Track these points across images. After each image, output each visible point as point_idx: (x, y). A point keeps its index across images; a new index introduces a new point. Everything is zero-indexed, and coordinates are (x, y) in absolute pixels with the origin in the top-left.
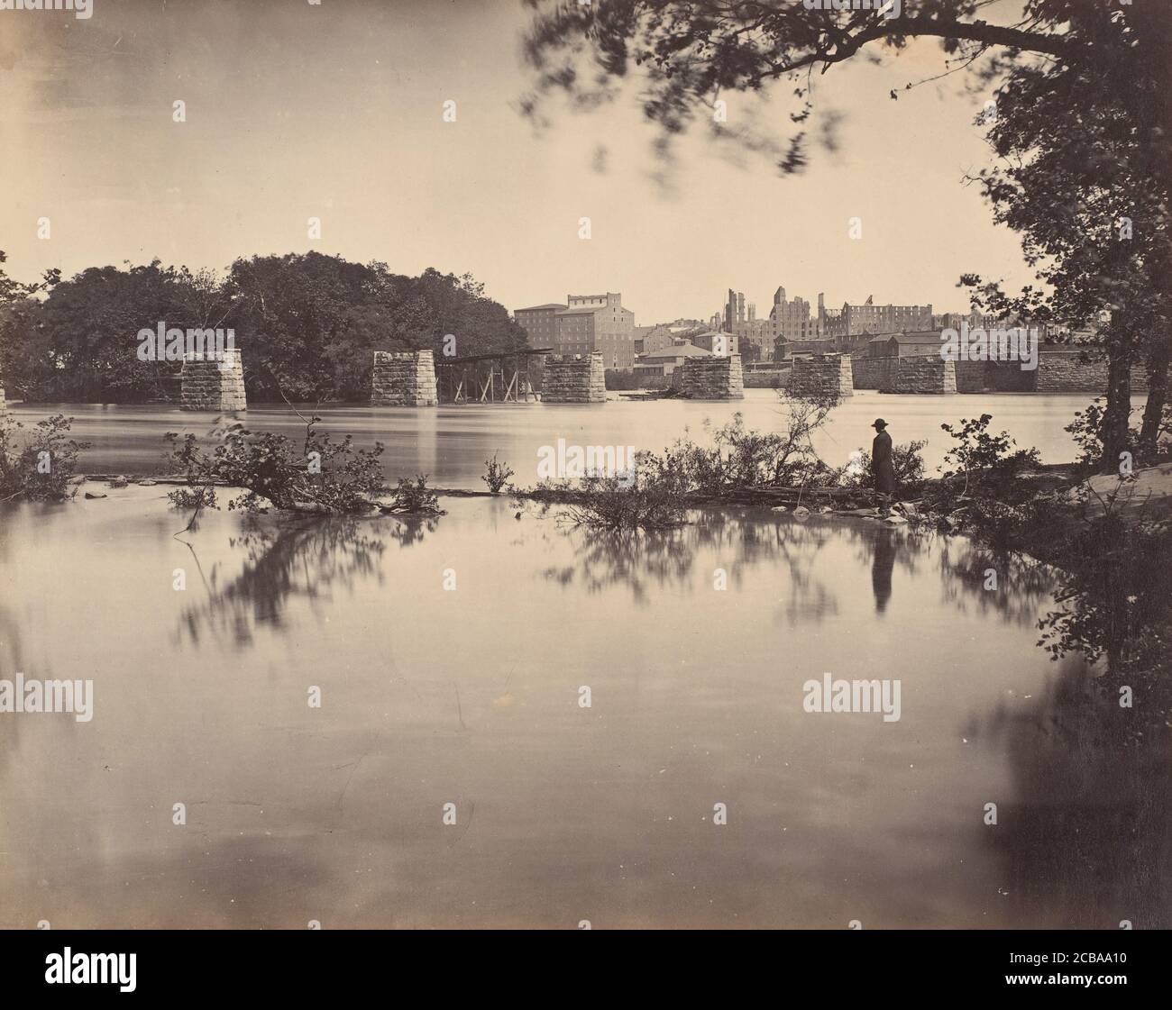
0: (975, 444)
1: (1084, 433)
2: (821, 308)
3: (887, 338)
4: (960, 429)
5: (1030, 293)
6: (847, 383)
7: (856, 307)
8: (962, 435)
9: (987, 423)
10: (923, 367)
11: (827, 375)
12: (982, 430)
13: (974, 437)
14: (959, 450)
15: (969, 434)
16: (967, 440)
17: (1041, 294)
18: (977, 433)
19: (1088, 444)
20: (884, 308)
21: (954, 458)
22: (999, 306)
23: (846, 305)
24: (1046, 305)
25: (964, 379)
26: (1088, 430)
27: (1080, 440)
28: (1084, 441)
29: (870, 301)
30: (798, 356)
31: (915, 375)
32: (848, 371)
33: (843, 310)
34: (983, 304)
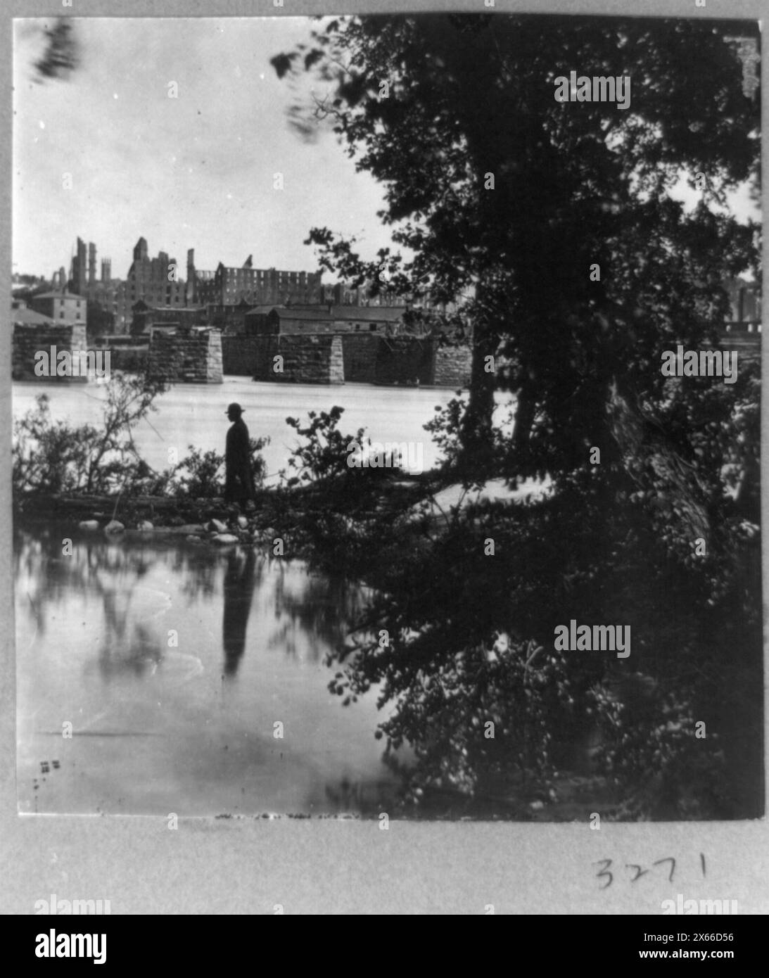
0: (324, 443)
1: (444, 432)
2: (191, 267)
3: (266, 311)
4: (306, 424)
5: (387, 257)
6: (216, 366)
7: (232, 270)
8: (310, 433)
9: (338, 417)
10: (306, 349)
11: (192, 355)
12: (333, 427)
13: (324, 434)
14: (305, 451)
15: (318, 431)
16: (315, 438)
17: (398, 259)
18: (326, 430)
19: (448, 446)
20: (266, 272)
21: (299, 461)
22: (352, 272)
23: (221, 266)
24: (405, 273)
25: (354, 366)
26: (450, 430)
27: (439, 440)
28: (444, 442)
29: (249, 262)
30: (158, 329)
31: (297, 359)
32: (218, 351)
33: (217, 273)
34: (334, 268)
